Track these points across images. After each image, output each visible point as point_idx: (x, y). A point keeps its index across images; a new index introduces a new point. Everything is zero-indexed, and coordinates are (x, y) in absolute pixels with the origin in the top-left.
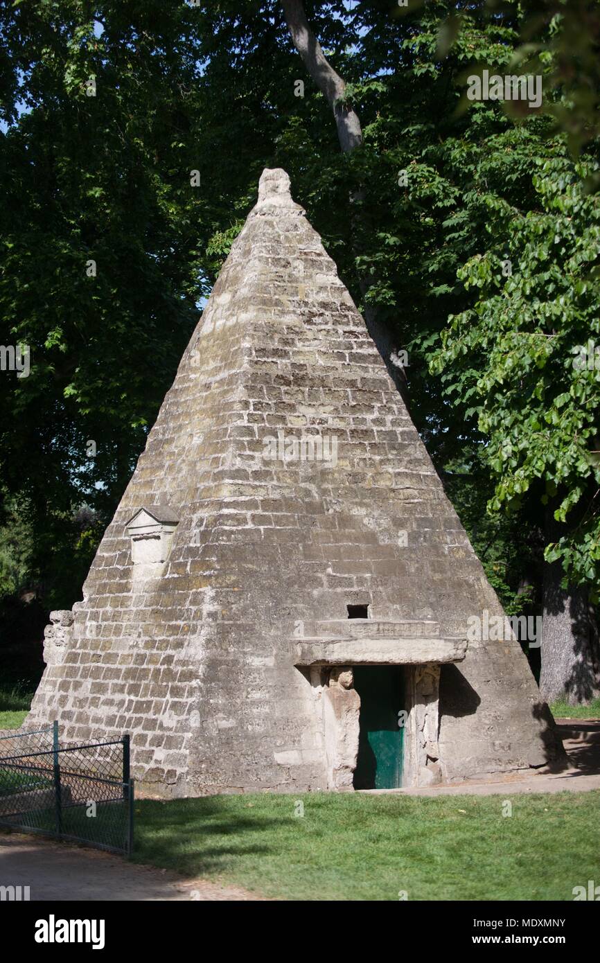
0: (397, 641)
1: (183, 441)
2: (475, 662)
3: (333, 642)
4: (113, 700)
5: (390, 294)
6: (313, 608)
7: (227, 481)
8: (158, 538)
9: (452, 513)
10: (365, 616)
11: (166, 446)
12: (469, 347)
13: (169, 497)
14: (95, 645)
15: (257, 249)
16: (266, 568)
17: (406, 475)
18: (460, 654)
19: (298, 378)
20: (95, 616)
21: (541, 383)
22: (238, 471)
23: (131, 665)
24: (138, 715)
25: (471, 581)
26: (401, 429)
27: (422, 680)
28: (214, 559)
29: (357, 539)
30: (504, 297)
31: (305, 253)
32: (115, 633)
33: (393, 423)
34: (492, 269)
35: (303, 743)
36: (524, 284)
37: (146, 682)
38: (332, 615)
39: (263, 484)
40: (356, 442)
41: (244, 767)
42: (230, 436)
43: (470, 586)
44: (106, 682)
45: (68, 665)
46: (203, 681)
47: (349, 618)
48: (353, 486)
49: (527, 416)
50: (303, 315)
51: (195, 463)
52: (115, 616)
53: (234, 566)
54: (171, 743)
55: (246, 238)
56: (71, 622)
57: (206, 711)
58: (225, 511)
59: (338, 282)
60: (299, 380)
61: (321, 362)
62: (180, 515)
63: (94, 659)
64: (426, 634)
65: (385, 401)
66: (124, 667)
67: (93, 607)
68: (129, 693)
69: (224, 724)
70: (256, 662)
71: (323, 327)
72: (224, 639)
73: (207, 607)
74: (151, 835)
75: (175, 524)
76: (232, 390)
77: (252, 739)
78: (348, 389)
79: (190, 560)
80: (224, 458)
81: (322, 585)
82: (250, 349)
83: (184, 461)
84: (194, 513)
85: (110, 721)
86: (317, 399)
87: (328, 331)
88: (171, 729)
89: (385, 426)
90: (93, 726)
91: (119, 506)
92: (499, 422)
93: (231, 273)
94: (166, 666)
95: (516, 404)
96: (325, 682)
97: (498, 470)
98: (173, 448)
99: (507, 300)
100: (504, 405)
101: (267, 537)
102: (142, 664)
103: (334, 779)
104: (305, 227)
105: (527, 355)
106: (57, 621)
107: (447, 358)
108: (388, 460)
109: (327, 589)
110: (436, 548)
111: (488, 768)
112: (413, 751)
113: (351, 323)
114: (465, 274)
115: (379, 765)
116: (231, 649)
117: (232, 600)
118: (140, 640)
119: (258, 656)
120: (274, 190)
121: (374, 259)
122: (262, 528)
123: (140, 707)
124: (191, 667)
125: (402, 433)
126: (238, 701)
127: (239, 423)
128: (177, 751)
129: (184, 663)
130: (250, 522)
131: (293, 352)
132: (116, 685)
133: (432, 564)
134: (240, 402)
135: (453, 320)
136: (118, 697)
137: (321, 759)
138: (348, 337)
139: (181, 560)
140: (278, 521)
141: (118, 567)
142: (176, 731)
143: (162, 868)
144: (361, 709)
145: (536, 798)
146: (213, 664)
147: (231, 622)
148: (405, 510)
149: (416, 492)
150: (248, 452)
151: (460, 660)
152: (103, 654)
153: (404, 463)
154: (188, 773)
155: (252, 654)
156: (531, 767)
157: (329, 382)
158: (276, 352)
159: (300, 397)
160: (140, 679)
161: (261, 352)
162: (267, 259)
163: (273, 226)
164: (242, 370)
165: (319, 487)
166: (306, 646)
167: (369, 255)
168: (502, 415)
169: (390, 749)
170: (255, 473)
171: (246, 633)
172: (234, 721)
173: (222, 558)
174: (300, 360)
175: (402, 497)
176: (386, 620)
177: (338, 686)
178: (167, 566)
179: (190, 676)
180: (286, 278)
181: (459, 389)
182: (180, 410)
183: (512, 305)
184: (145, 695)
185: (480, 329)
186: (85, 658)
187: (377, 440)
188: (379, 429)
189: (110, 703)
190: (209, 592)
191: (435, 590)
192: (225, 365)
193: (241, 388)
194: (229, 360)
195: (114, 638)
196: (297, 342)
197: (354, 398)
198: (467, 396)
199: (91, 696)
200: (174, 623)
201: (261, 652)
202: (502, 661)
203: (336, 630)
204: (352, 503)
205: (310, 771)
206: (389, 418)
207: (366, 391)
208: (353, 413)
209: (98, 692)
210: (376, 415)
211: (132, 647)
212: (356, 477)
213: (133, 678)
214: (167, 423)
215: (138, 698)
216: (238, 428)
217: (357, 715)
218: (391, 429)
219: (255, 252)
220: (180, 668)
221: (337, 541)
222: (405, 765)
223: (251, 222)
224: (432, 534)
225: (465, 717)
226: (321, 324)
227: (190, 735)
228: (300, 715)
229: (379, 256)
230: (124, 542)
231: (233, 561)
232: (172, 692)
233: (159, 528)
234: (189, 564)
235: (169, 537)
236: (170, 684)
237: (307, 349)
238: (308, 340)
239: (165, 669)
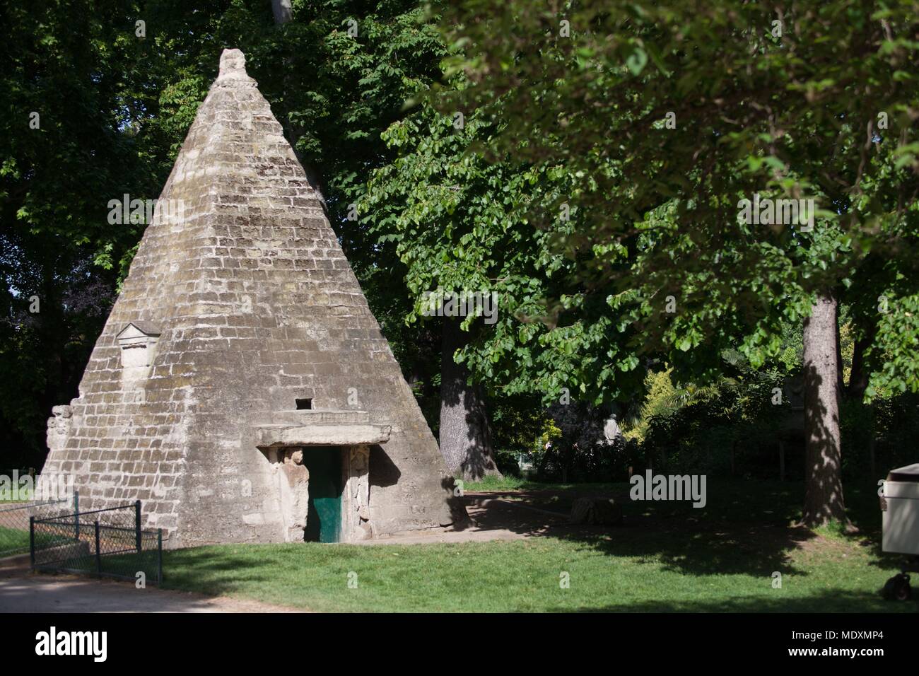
0: (336, 427)
1: (161, 269)
2: (396, 443)
3: (287, 428)
4: (110, 476)
5: (317, 143)
6: (270, 402)
7: (201, 302)
8: (144, 347)
9: (376, 327)
10: (309, 407)
11: (146, 273)
12: (389, 194)
13: (151, 314)
14: (93, 433)
15: (220, 115)
16: (232, 370)
17: (339, 295)
18: (385, 437)
19: (254, 219)
20: (91, 410)
21: (450, 225)
22: (208, 294)
23: (125, 449)
24: (133, 488)
25: (391, 380)
26: (335, 259)
27: (356, 458)
28: (193, 363)
29: (302, 347)
30: (417, 155)
31: (258, 118)
32: (109, 423)
33: (329, 254)
34: (408, 133)
35: (264, 507)
36: (434, 145)
37: (139, 461)
38: (284, 407)
39: (228, 304)
40: (299, 269)
41: (220, 526)
42: (202, 266)
43: (391, 383)
44: (104, 462)
45: (69, 449)
46: (187, 459)
47: (298, 409)
48: (299, 305)
49: (438, 251)
50: (257, 168)
51: (173, 286)
52: (109, 410)
53: (207, 369)
54: (162, 508)
55: (210, 105)
56: (70, 415)
57: (188, 483)
58: (200, 326)
59: (284, 141)
60: (255, 221)
61: (272, 206)
62: (161, 329)
63: (93, 443)
64: (359, 421)
65: (322, 236)
66: (118, 450)
67: (89, 403)
68: (124, 471)
69: (204, 493)
70: (227, 444)
71: (273, 177)
72: (202, 426)
73: (188, 402)
74: (171, 571)
75: (158, 335)
76: (203, 229)
77: (225, 504)
78: (293, 227)
79: (172, 364)
80: (197, 284)
81: (276, 384)
82: (216, 196)
83: (163, 285)
84: (174, 327)
85: (109, 493)
86: (269, 236)
87: (277, 181)
88: (162, 498)
89: (322, 256)
90: (95, 497)
91: (108, 321)
92: (417, 255)
93: (198, 134)
94: (155, 449)
95: (430, 241)
96: (281, 459)
97: (415, 291)
98: (152, 274)
99: (420, 157)
100: (421, 242)
101: (233, 346)
102: (135, 447)
103: (289, 535)
104: (257, 96)
105: (440, 204)
106: (59, 414)
107: (372, 202)
108: (325, 283)
109: (279, 387)
110: (364, 353)
111: (408, 526)
112: (350, 513)
113: (295, 174)
114: (387, 137)
115: (322, 525)
116: (208, 435)
117: (207, 395)
118: (131, 428)
119: (228, 439)
120: (233, 66)
121: (304, 114)
122: (228, 338)
123: (134, 481)
124: (176, 449)
125: (336, 262)
126: (214, 475)
127: (209, 255)
128: (168, 515)
129: (171, 446)
130: (219, 335)
131: (250, 198)
132: (113, 464)
133: (361, 366)
134: (210, 239)
135: (376, 174)
136: (114, 474)
137: (279, 520)
138: (293, 185)
139: (164, 364)
140: (241, 333)
141: (110, 370)
142: (166, 499)
143: (188, 591)
144: (309, 480)
145: (449, 546)
146: (194, 446)
147: (207, 413)
148: (339, 323)
149: (347, 309)
150: (216, 279)
151: (385, 442)
152: (100, 440)
153: (338, 286)
154: (177, 531)
155: (224, 438)
156: (441, 526)
157: (279, 222)
158: (236, 199)
159: (256, 234)
160: (133, 459)
161: (225, 198)
162: (228, 123)
163: (232, 96)
164: (210, 213)
165: (272, 306)
166: (266, 432)
167: (300, 111)
168: (419, 250)
169: (331, 512)
170: (222, 295)
171: (220, 422)
172: (212, 491)
173: (199, 363)
174: (255, 204)
175: (336, 313)
176: (326, 410)
177: (292, 462)
178: (153, 369)
179: (176, 455)
180: (244, 139)
181: (374, 220)
182: (158, 244)
183: (424, 161)
184: (138, 472)
185: (399, 179)
186: (84, 443)
187: (316, 268)
188: (318, 259)
189: (108, 478)
190: (189, 389)
191: (363, 386)
192: (196, 209)
193: (210, 227)
194: (198, 205)
195: (108, 427)
196: (252, 190)
197: (298, 234)
198: (380, 226)
199: (91, 474)
200: (160, 414)
201: (230, 437)
202: (417, 443)
203: (289, 418)
204: (298, 318)
205: (271, 528)
206: (326, 250)
207: (307, 228)
208: (297, 246)
209: (97, 470)
210: (315, 248)
211: (125, 434)
212: (300, 298)
213: (127, 458)
214: (147, 254)
215: (133, 474)
216: (209, 259)
217: (306, 485)
218: (327, 258)
219: (219, 117)
220: (167, 450)
221: (286, 348)
222: (343, 525)
223: (214, 93)
224: (360, 343)
225: (389, 487)
226: (271, 175)
227: (178, 502)
228: (262, 486)
229: (308, 112)
230: (114, 350)
231: (207, 365)
232: (161, 469)
233: (145, 339)
234: (171, 368)
235: (154, 346)
236: (159, 463)
237: (260, 195)
238: (261, 188)
239: (154, 451)
